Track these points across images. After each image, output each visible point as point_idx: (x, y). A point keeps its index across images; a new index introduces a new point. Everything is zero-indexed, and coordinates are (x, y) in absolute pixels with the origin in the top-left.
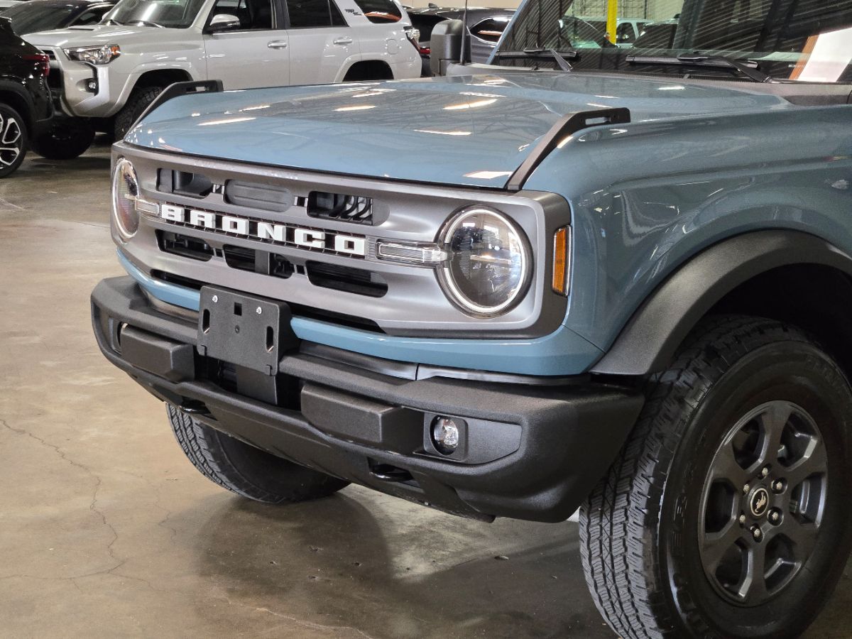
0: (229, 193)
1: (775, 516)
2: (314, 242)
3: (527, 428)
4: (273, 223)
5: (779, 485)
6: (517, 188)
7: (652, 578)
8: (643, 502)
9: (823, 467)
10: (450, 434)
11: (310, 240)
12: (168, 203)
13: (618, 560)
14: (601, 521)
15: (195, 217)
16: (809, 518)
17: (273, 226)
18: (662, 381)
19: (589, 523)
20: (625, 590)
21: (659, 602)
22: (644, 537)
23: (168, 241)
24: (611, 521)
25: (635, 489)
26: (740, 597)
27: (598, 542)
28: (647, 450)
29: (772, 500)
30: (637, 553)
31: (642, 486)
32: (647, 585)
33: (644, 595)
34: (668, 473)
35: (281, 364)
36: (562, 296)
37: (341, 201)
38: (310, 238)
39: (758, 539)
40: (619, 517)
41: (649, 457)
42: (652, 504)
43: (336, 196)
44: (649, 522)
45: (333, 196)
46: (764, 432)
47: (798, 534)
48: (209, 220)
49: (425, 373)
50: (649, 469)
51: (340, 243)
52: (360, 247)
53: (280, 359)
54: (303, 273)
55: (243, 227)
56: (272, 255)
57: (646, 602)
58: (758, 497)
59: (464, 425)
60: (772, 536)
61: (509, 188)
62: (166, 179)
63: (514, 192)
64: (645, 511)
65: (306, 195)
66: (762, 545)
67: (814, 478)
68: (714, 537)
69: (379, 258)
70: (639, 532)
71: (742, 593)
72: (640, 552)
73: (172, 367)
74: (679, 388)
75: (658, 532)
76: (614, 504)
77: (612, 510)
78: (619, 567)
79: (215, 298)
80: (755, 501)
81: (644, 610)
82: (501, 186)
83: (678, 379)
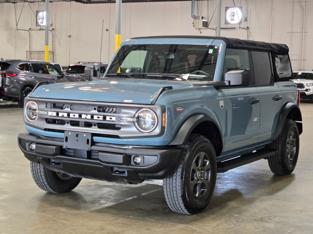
0: (71, 108)
1: (202, 178)
2: (100, 118)
3: (159, 157)
4: (86, 114)
5: (202, 171)
6: (154, 104)
7: (182, 191)
8: (180, 174)
9: (210, 167)
10: (139, 160)
11: (98, 118)
12: (50, 111)
13: (174, 188)
14: (170, 179)
15: (60, 114)
16: (207, 180)
17: (87, 115)
18: (181, 147)
19: (166, 180)
20: (176, 194)
21: (183, 197)
22: (181, 181)
23: (49, 121)
24: (172, 179)
25: (178, 171)
26: (196, 196)
27: (169, 184)
28: (180, 162)
29: (201, 175)
30: (179, 185)
31: (180, 170)
32: (181, 192)
33: (180, 195)
34: (185, 167)
35: (92, 147)
36: (164, 127)
37: (105, 108)
38: (98, 117)
39: (199, 183)
40: (174, 178)
41: (181, 163)
42: (182, 174)
43: (103, 107)
44: (182, 178)
45: (102, 108)
46: (200, 159)
47: (206, 183)
48: (65, 115)
49: (130, 147)
50: (181, 166)
51: (108, 118)
52: (114, 119)
53: (91, 147)
54: (96, 126)
55: (77, 116)
56: (85, 122)
57: (181, 196)
58: (199, 174)
59: (143, 157)
60: (201, 183)
61: (152, 104)
62: (49, 105)
63: (153, 105)
64: (181, 175)
65: (97, 108)
66: (200, 185)
67: (208, 170)
68: (192, 182)
69: (119, 121)
70: (180, 180)
71: (197, 195)
72: (180, 185)
73: (54, 152)
74: (185, 148)
75: (184, 180)
76: (173, 175)
77: (173, 176)
78: (174, 189)
79: (70, 134)
80: (198, 175)
81: (180, 198)
82: (150, 104)
83: (185, 146)
